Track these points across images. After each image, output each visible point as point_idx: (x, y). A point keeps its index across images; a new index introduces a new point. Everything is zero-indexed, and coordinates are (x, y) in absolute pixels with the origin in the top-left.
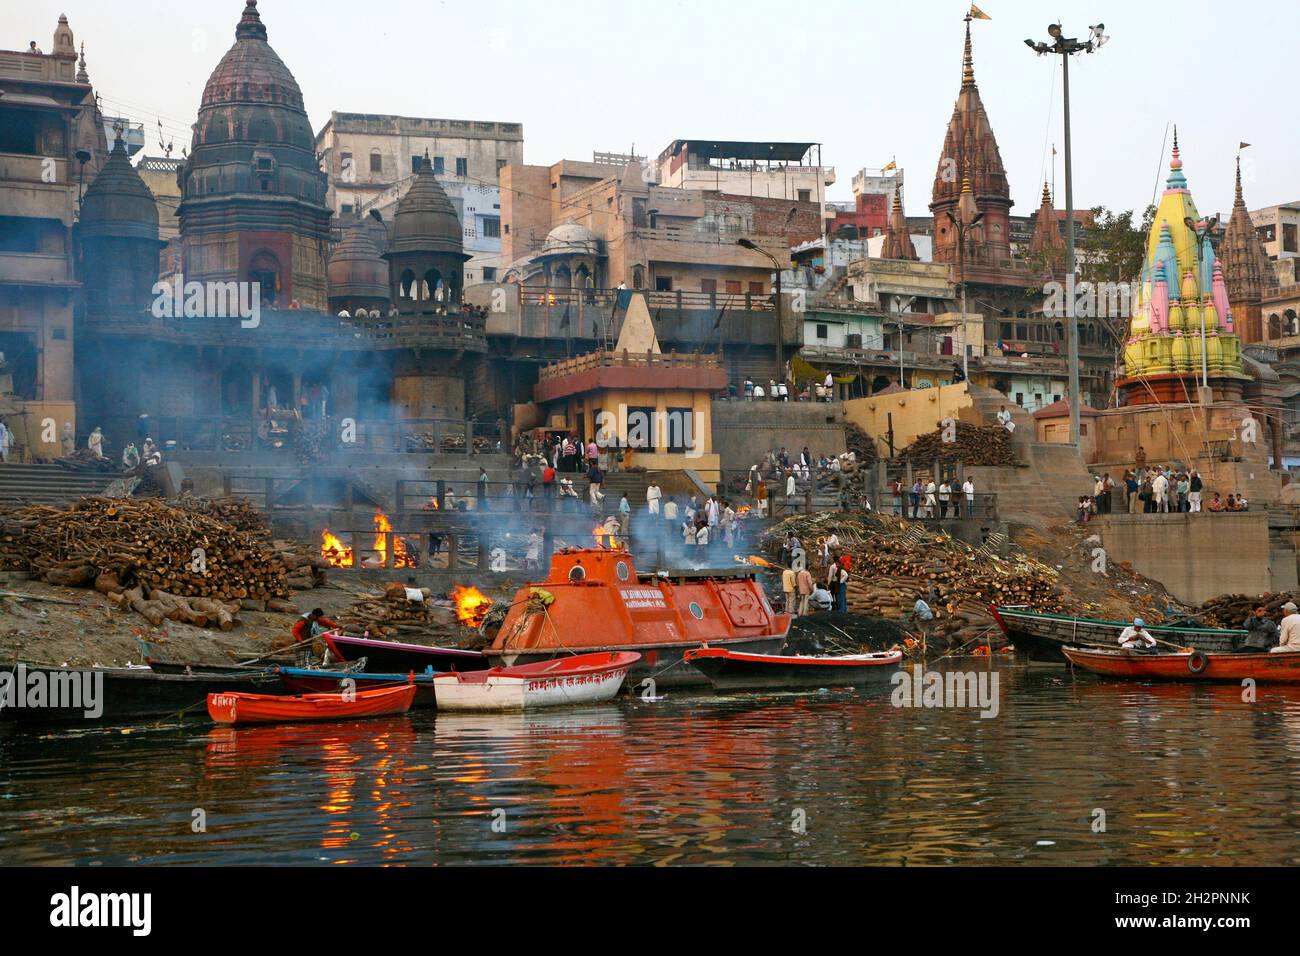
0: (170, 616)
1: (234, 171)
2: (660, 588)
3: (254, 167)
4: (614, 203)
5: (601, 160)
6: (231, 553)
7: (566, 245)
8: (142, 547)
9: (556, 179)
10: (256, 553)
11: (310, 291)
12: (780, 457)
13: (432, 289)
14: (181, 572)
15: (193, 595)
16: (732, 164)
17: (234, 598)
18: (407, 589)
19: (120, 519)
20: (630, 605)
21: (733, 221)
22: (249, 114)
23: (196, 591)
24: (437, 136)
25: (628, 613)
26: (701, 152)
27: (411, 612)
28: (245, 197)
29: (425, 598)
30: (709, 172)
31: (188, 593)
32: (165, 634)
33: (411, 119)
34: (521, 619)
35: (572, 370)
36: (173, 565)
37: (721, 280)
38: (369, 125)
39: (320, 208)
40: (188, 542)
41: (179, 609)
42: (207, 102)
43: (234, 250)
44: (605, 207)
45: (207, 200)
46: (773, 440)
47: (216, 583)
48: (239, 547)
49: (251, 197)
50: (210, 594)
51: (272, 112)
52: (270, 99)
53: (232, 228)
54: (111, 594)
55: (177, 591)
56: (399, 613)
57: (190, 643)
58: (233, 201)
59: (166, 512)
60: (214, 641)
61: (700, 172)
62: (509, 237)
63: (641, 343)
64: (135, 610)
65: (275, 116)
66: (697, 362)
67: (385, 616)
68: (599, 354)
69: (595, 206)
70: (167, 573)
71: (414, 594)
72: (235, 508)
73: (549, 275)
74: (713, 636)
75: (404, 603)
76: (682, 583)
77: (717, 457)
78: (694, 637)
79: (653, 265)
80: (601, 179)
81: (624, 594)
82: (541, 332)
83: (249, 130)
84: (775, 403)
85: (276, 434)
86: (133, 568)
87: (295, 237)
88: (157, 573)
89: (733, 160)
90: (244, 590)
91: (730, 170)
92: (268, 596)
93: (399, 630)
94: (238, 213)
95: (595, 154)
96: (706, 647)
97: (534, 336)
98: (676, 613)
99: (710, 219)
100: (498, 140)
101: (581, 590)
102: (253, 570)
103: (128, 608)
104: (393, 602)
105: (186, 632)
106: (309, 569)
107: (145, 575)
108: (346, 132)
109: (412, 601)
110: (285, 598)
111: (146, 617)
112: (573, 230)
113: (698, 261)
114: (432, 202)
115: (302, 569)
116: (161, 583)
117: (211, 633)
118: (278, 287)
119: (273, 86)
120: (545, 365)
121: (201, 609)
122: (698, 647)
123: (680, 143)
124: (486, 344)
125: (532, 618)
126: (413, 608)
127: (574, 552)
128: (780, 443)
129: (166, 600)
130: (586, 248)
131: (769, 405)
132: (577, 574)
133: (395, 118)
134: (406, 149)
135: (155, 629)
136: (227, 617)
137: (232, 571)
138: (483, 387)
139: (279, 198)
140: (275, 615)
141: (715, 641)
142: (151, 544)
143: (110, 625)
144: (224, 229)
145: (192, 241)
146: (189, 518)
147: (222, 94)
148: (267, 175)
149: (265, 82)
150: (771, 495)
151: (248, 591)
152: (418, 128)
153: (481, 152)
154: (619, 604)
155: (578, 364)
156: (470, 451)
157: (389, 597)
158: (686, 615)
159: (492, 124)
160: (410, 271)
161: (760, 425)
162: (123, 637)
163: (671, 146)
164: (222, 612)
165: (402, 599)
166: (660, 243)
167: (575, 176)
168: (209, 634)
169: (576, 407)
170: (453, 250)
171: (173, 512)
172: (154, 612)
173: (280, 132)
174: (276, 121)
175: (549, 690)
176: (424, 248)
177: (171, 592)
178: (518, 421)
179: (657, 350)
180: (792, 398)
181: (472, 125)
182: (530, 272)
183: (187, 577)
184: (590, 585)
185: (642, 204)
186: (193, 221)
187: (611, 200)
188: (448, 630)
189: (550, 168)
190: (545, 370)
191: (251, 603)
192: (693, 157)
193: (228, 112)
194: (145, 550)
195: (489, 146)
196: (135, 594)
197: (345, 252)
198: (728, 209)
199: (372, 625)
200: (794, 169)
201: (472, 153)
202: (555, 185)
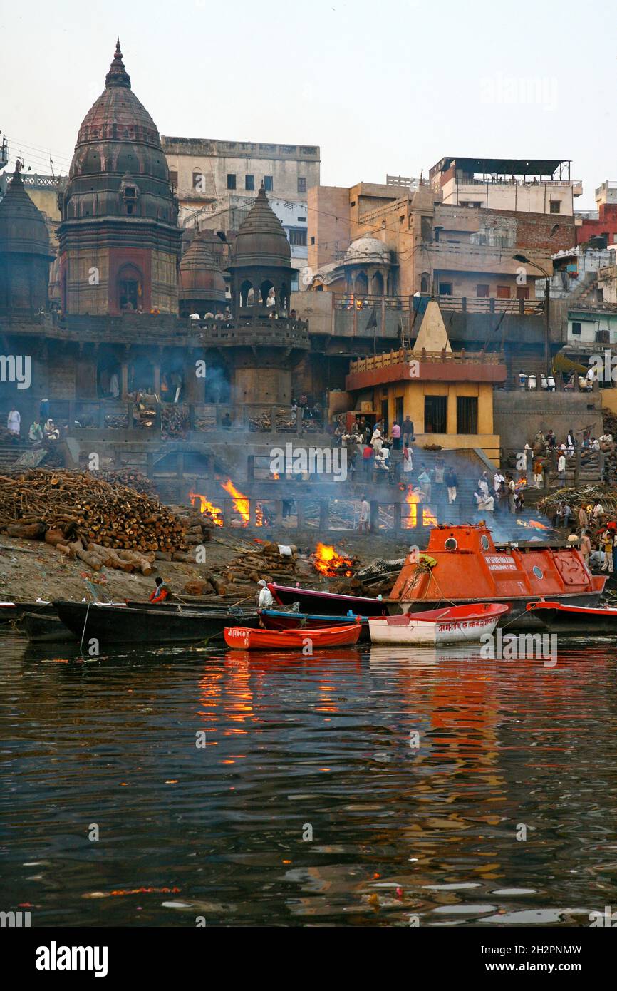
0: (105, 564)
1: (105, 198)
2: (512, 555)
3: (121, 195)
4: (405, 221)
5: (393, 183)
6: (147, 516)
7: (364, 256)
8: (81, 510)
9: (355, 198)
10: (165, 516)
11: (165, 296)
12: (548, 438)
13: (265, 296)
14: (110, 530)
15: (119, 547)
16: (493, 178)
17: (149, 550)
18: (279, 546)
19: (61, 488)
20: (493, 568)
21: (501, 233)
22: (117, 150)
23: (121, 544)
24: (248, 157)
25: (491, 574)
26: (465, 168)
27: (283, 564)
28: (115, 219)
29: (293, 553)
30: (473, 186)
31: (115, 545)
32: (104, 577)
33: (227, 142)
34: (412, 577)
35: (379, 365)
36: (103, 524)
37: (493, 286)
38: (192, 148)
39: (173, 228)
40: (115, 506)
41: (112, 559)
42: (83, 139)
43: (106, 263)
44: (398, 224)
45: (83, 221)
46: (542, 423)
47: (136, 539)
48: (153, 511)
49: (119, 219)
50: (131, 547)
51: (135, 149)
52: (134, 137)
53: (104, 244)
54: (59, 545)
55: (107, 544)
56: (274, 565)
57: (123, 585)
58: (105, 222)
59: (96, 483)
60: (140, 584)
61: (465, 186)
62: (315, 247)
63: (436, 342)
64: (79, 558)
65: (138, 152)
66: (482, 359)
67: (263, 567)
68: (402, 352)
69: (388, 223)
70: (99, 531)
71: (285, 550)
72: (132, 478)
73: (349, 281)
74: (550, 591)
75: (277, 557)
76: (527, 551)
77: (497, 438)
78: (537, 592)
79: (436, 272)
80: (395, 199)
81: (487, 559)
82: (351, 331)
83: (118, 164)
84: (546, 393)
85: (147, 416)
86: (75, 526)
87: (153, 253)
88: (93, 530)
89: (494, 175)
90: (156, 544)
91: (492, 183)
92: (173, 549)
93: (274, 577)
94: (109, 232)
95: (388, 177)
96: (543, 600)
97: (345, 335)
98: (524, 574)
99: (483, 232)
100: (299, 161)
101: (456, 556)
102: (163, 530)
103: (72, 557)
104: (269, 555)
105: (118, 576)
106: (198, 528)
107: (83, 531)
108: (172, 154)
109: (284, 555)
110: (185, 551)
111: (88, 564)
112: (370, 243)
113: (475, 270)
114: (267, 225)
115: (195, 528)
116: (95, 538)
117: (136, 577)
118: (140, 293)
119: (137, 126)
120: (355, 360)
121: (125, 558)
122: (537, 600)
123: (449, 160)
124: (309, 343)
125: (421, 577)
126: (285, 561)
127: (448, 528)
128: (548, 426)
129: (101, 552)
130: (382, 258)
131: (540, 394)
132: (451, 544)
133: (213, 141)
134: (222, 168)
135: (97, 574)
136: (147, 566)
137: (147, 530)
138: (301, 376)
139: (141, 220)
140: (180, 564)
141: (552, 596)
142: (87, 507)
143: (63, 570)
144: (97, 245)
145: (72, 255)
146: (114, 488)
147: (96, 133)
148: (132, 201)
149: (130, 123)
150: (546, 470)
151: (159, 545)
152: (232, 150)
153: (285, 172)
154: (484, 566)
155: (386, 359)
156: (299, 431)
157: (265, 553)
158: (531, 575)
159: (294, 147)
160: (248, 281)
161: (531, 411)
162: (74, 579)
163: (440, 162)
164: (143, 561)
165: (276, 554)
166: (443, 254)
167: (370, 196)
168: (135, 577)
169: (381, 394)
170: (283, 265)
171: (101, 483)
172: (94, 560)
173: (142, 165)
174: (139, 156)
175: (452, 631)
176: (261, 264)
177: (103, 545)
178: (332, 405)
179: (449, 350)
180: (559, 388)
181: (278, 148)
182: (333, 278)
183: (114, 534)
184: (462, 553)
185: (428, 221)
186: (71, 238)
187: (402, 218)
188: (311, 578)
189: (349, 189)
190: (355, 364)
191: (162, 555)
192: (460, 173)
193: (100, 148)
194: (83, 513)
195: (291, 166)
196: (77, 546)
197: (189, 263)
198: (496, 223)
199: (254, 573)
200: (546, 183)
201: (278, 171)
202: (353, 204)
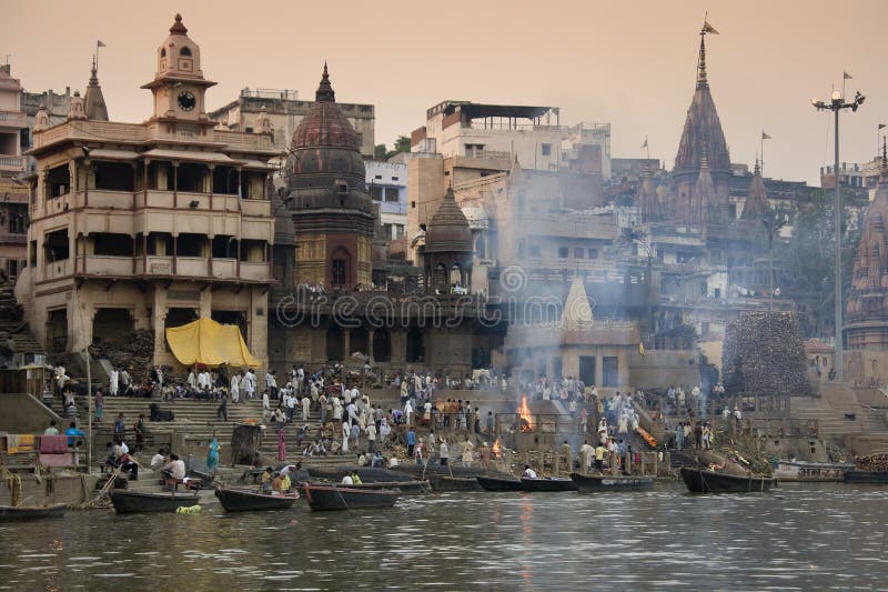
1: (322, 193)
3: (335, 190)
9: (449, 169)
22: (331, 154)
28: (330, 211)
37: (571, 248)
42: (302, 144)
43: (323, 246)
49: (334, 211)
51: (345, 153)
52: (343, 143)
53: (321, 231)
58: (323, 213)
61: (470, 130)
62: (416, 211)
65: (347, 155)
77: (632, 389)
79: (529, 237)
83: (332, 165)
87: (358, 238)
94: (326, 221)
100: (357, 118)
113: (558, 235)
114: (457, 218)
119: (345, 134)
130: (484, 224)
139: (351, 211)
144: (316, 232)
148: (344, 196)
149: (339, 132)
159: (352, 106)
160: (442, 264)
167: (464, 167)
176: (452, 249)
190: (513, 327)
192: (464, 117)
193: (317, 153)
202: (447, 173)
